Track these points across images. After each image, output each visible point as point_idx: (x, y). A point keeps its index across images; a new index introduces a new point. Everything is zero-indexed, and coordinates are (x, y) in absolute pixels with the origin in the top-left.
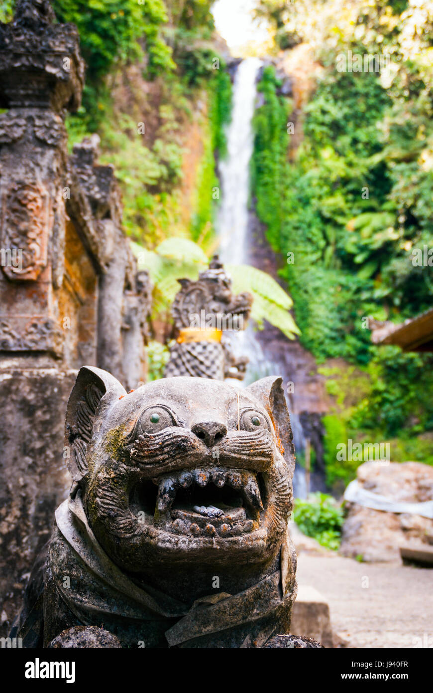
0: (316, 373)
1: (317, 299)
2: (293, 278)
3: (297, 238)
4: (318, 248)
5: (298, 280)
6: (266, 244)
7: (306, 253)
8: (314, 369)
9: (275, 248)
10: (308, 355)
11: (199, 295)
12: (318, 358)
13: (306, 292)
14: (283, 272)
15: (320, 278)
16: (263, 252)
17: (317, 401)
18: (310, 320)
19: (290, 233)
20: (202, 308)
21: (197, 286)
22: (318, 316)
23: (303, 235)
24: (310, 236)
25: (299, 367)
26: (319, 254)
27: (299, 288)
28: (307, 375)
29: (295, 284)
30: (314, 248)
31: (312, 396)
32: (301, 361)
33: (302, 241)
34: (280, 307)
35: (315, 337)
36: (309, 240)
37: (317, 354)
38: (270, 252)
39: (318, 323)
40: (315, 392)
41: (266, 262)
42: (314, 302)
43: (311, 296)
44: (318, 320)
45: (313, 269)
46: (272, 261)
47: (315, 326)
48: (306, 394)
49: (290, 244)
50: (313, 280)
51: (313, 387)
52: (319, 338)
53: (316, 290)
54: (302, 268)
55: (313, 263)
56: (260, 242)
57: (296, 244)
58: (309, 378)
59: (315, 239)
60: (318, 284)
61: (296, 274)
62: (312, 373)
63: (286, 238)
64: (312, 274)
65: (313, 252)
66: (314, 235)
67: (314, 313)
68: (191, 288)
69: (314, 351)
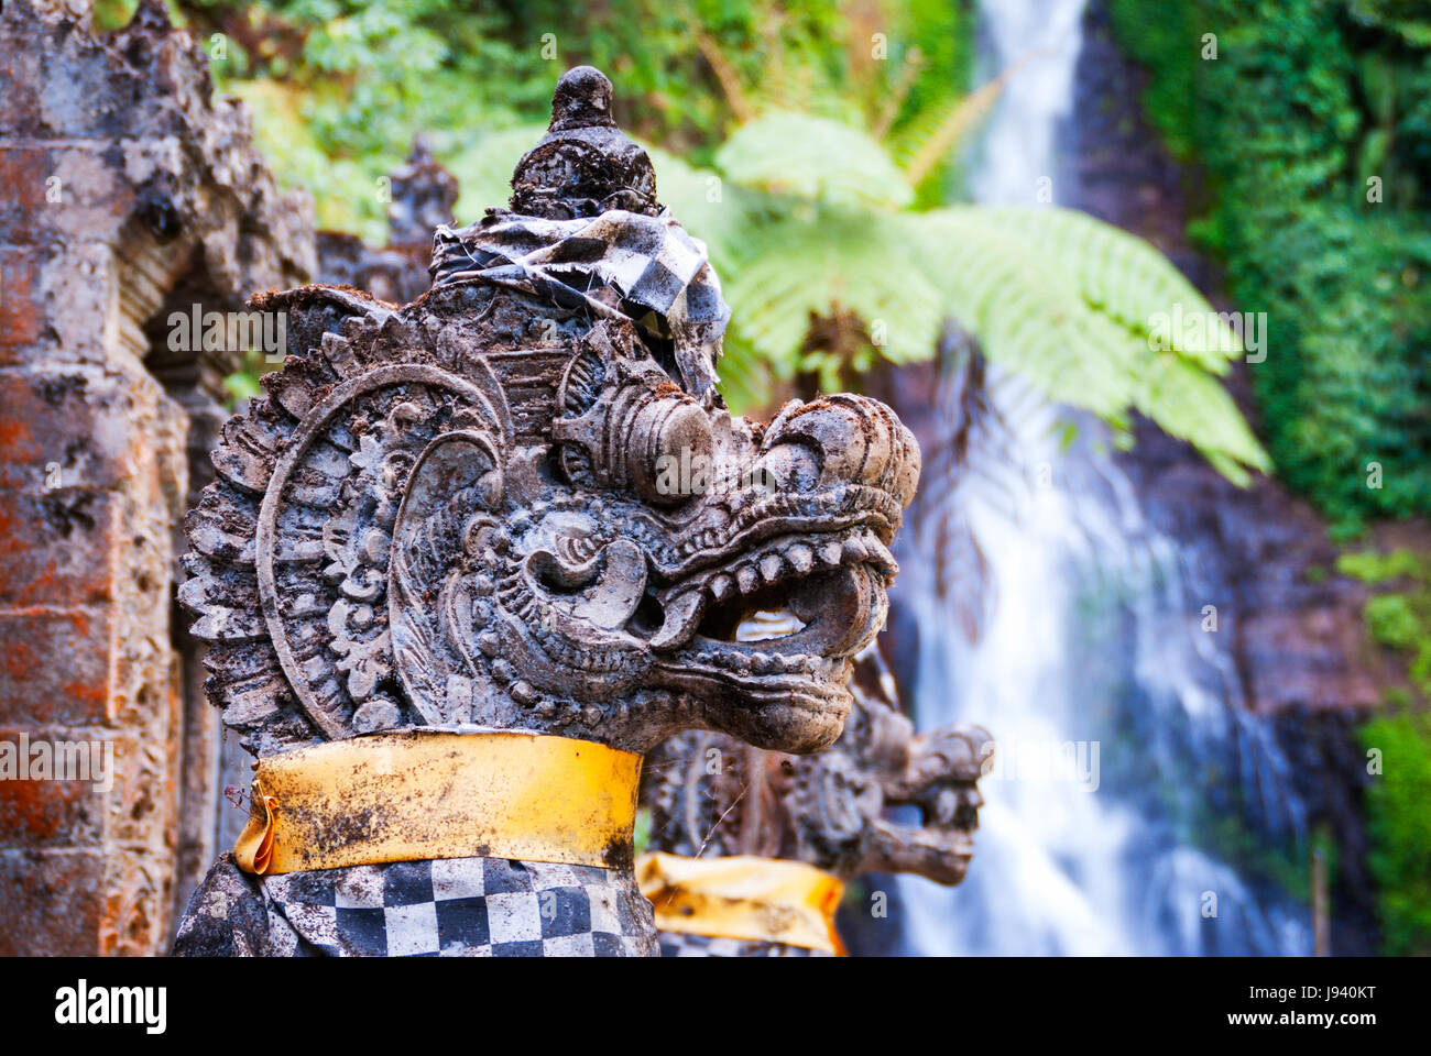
0: (1334, 574)
1: (1331, 318)
2: (1243, 248)
3: (1256, 109)
4: (1331, 140)
5: (1256, 257)
6: (1146, 133)
7: (1289, 159)
8: (1326, 558)
9: (1177, 146)
10: (1302, 510)
11: (416, 444)
12: (1334, 519)
13: (1290, 293)
14: (1206, 229)
15: (1339, 245)
16: (1137, 162)
17: (1337, 669)
18: (1306, 390)
19: (1230, 92)
20: (450, 554)
21: (410, 362)
22: (1333, 376)
23: (1277, 95)
24: (1302, 97)
25: (1271, 551)
26: (1336, 159)
27: (1264, 281)
28: (1300, 579)
29: (1252, 268)
30: (1318, 140)
31: (1320, 651)
32: (1277, 533)
33: (1277, 120)
34: (1195, 364)
35: (1324, 449)
36: (1302, 112)
37: (1333, 506)
38: (1159, 162)
39: (1333, 400)
40: (1326, 638)
41: (1148, 195)
42: (1320, 329)
43: (1306, 308)
44: (1334, 389)
45: (1313, 213)
46: (1167, 193)
47: (1326, 411)
48: (1298, 646)
49: (1231, 131)
50: (1316, 253)
51: (1322, 621)
52: (1337, 451)
53: (1329, 286)
54: (1276, 211)
55: (1314, 193)
56: (1125, 127)
57: (1254, 132)
58: (1303, 592)
59: (1320, 107)
60: (1334, 262)
61: (1253, 233)
62: (1317, 573)
63: (1218, 110)
64: (1314, 230)
65: (1313, 155)
66: (1317, 93)
67: (1319, 368)
68: (354, 378)
69: (1320, 495)
